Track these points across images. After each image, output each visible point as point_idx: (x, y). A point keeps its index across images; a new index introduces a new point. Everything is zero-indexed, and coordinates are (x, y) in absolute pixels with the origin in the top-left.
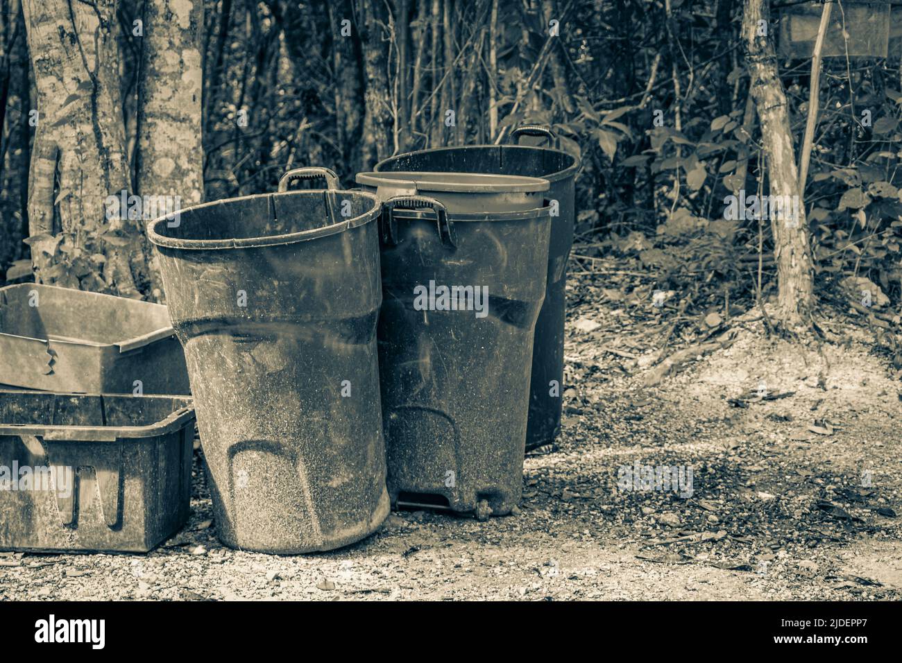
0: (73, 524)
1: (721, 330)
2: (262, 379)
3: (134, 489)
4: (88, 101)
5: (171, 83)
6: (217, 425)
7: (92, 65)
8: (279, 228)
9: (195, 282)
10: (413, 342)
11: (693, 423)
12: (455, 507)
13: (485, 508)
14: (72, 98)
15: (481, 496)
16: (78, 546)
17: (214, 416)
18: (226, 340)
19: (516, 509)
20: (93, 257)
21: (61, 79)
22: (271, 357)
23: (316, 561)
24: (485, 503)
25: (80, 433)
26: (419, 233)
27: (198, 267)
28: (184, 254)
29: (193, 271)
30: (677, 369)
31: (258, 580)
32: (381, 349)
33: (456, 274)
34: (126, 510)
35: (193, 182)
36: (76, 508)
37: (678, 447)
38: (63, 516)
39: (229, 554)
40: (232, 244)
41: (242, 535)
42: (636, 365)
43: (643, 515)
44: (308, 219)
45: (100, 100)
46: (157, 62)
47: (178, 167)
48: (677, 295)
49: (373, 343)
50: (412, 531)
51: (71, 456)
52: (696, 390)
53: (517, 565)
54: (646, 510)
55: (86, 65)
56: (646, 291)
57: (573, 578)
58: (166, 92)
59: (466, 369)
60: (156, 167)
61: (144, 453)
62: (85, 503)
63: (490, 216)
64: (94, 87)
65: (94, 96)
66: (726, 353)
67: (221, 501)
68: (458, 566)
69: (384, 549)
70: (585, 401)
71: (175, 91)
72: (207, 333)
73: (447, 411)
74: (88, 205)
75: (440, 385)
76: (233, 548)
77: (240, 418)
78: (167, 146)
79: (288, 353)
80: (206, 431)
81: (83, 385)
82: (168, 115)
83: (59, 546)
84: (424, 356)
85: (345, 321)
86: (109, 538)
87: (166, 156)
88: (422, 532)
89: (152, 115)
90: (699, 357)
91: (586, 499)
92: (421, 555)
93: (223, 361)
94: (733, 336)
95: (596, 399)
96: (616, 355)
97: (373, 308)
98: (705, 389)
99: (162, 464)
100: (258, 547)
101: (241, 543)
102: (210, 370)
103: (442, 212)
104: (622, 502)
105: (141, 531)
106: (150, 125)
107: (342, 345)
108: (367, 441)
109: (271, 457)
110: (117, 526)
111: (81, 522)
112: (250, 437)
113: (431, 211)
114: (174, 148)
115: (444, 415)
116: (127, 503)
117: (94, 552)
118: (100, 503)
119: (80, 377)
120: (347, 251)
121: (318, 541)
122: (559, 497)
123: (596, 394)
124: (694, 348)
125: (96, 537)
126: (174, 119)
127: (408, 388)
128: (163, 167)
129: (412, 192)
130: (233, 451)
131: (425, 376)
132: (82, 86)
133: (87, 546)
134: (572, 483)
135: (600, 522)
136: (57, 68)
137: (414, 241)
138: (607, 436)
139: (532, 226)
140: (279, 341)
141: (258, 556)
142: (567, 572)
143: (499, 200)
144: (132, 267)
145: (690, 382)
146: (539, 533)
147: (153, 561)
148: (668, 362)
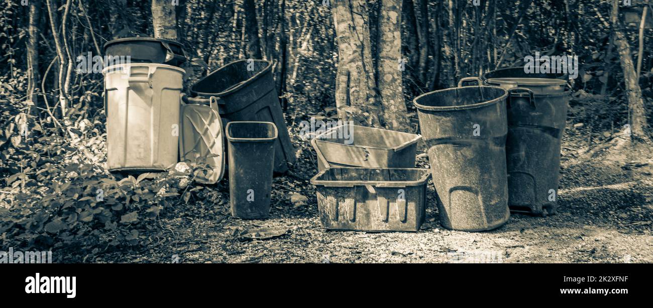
0: (386, 221)
1: (611, 139)
2: (465, 162)
3: (412, 206)
4: (360, 53)
5: (390, 45)
6: (445, 180)
7: (361, 39)
8: (460, 101)
9: (438, 124)
10: (518, 146)
11: (611, 177)
12: (534, 212)
13: (546, 212)
14: (355, 52)
15: (544, 207)
16: (388, 229)
17: (443, 176)
18: (450, 146)
19: (556, 212)
20: (364, 114)
21: (350, 44)
22: (468, 153)
23: (485, 234)
24: (545, 210)
25: (391, 184)
26: (521, 102)
27: (440, 117)
28: (433, 112)
29: (437, 119)
30: (596, 155)
31: (468, 242)
32: (507, 149)
33: (536, 118)
34: (408, 215)
35: (399, 83)
36: (388, 214)
37: (609, 187)
38: (383, 217)
39: (449, 232)
40: (455, 108)
41: (454, 224)
42: (578, 153)
43: (610, 214)
44: (471, 97)
45: (364, 52)
46: (384, 37)
47: (393, 78)
48: (585, 125)
49: (505, 147)
50: (517, 222)
51: (386, 193)
52: (607, 163)
53: (570, 235)
54: (611, 212)
55: (359, 39)
56: (571, 123)
57: (597, 241)
58: (388, 48)
59: (539, 156)
60: (385, 78)
61: (416, 191)
62: (391, 212)
63: (549, 95)
64: (362, 47)
65: (362, 51)
66: (615, 148)
67: (445, 210)
68: (546, 236)
69: (510, 229)
70: (562, 168)
71: (392, 48)
72: (442, 144)
73: (531, 173)
74: (361, 93)
75: (529, 163)
76: (450, 229)
77: (455, 177)
78: (389, 70)
79: (475, 151)
80: (439, 183)
81: (380, 165)
82: (389, 57)
83: (381, 229)
84: (522, 151)
85: (497, 138)
86: (401, 226)
87: (389, 73)
88: (522, 222)
89: (383, 58)
90: (604, 150)
91: (582, 208)
92: (526, 231)
93: (449, 154)
94: (616, 141)
95: (566, 167)
96: (568, 149)
97: (506, 133)
98: (610, 163)
99: (421, 196)
100: (460, 229)
101: (453, 227)
102: (442, 158)
103: (532, 94)
104: (598, 209)
105: (414, 223)
106: (382, 61)
107: (496, 147)
108: (504, 186)
109: (468, 193)
110: (404, 221)
111: (390, 219)
112: (459, 185)
113: (527, 93)
114: (392, 70)
115: (530, 175)
116: (409, 212)
117: (395, 232)
118: (398, 212)
119: (378, 161)
120: (498, 110)
121: (486, 226)
122: (570, 207)
123: (565, 165)
124: (601, 146)
125: (396, 225)
126: (392, 59)
127: (515, 164)
128: (388, 78)
129: (516, 86)
130: (451, 191)
131: (522, 159)
132: (358, 47)
133: (392, 229)
134: (572, 202)
135: (593, 217)
136: (348, 40)
137: (519, 105)
138: (577, 182)
139: (564, 99)
140: (472, 146)
141: (462, 232)
142: (592, 239)
143: (550, 88)
144: (379, 117)
145: (603, 160)
146: (571, 222)
147: (419, 235)
148: (592, 152)
